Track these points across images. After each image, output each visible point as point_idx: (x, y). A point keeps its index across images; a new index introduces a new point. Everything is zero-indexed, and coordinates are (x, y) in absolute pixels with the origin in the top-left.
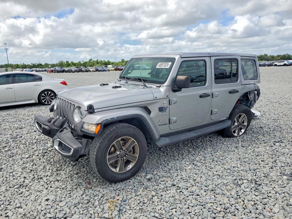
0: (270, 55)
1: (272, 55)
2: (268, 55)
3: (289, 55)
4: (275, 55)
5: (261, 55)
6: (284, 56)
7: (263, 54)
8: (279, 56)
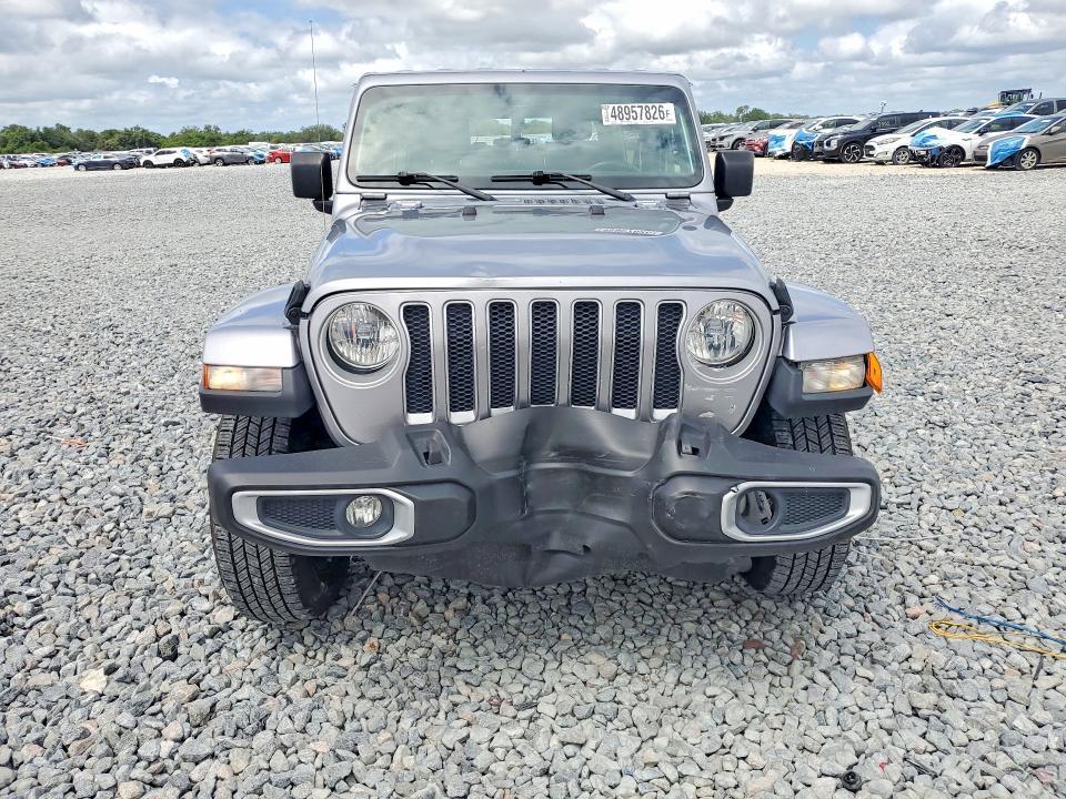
0: (80, 131)
1: (85, 129)
2: (73, 130)
3: (144, 131)
4: (99, 130)
5: (45, 128)
6: (128, 133)
7: (51, 125)
8: (111, 133)
